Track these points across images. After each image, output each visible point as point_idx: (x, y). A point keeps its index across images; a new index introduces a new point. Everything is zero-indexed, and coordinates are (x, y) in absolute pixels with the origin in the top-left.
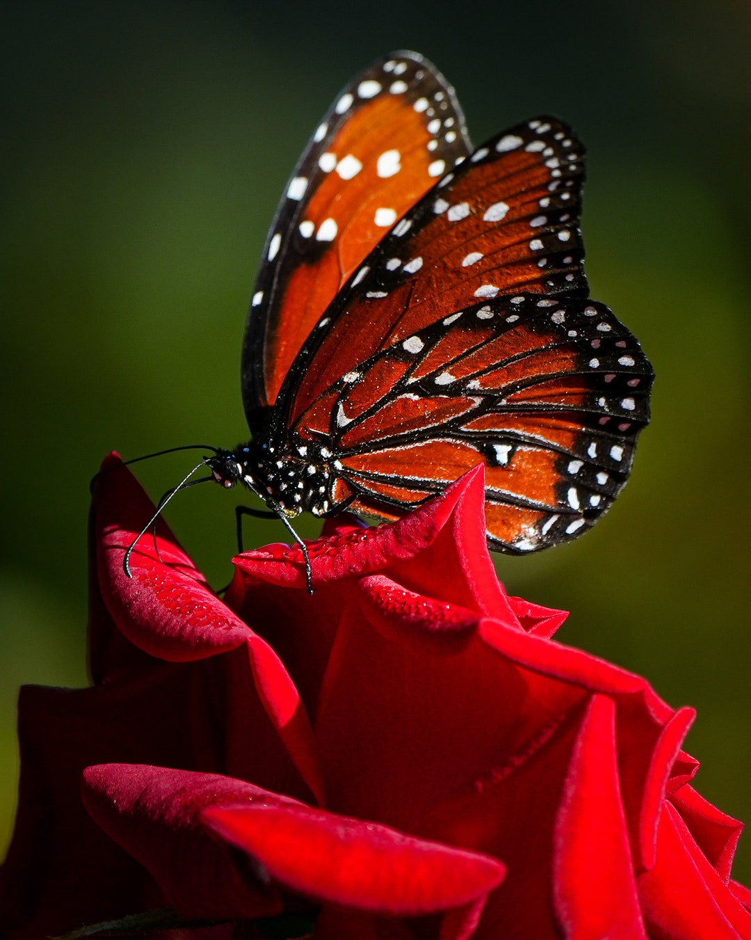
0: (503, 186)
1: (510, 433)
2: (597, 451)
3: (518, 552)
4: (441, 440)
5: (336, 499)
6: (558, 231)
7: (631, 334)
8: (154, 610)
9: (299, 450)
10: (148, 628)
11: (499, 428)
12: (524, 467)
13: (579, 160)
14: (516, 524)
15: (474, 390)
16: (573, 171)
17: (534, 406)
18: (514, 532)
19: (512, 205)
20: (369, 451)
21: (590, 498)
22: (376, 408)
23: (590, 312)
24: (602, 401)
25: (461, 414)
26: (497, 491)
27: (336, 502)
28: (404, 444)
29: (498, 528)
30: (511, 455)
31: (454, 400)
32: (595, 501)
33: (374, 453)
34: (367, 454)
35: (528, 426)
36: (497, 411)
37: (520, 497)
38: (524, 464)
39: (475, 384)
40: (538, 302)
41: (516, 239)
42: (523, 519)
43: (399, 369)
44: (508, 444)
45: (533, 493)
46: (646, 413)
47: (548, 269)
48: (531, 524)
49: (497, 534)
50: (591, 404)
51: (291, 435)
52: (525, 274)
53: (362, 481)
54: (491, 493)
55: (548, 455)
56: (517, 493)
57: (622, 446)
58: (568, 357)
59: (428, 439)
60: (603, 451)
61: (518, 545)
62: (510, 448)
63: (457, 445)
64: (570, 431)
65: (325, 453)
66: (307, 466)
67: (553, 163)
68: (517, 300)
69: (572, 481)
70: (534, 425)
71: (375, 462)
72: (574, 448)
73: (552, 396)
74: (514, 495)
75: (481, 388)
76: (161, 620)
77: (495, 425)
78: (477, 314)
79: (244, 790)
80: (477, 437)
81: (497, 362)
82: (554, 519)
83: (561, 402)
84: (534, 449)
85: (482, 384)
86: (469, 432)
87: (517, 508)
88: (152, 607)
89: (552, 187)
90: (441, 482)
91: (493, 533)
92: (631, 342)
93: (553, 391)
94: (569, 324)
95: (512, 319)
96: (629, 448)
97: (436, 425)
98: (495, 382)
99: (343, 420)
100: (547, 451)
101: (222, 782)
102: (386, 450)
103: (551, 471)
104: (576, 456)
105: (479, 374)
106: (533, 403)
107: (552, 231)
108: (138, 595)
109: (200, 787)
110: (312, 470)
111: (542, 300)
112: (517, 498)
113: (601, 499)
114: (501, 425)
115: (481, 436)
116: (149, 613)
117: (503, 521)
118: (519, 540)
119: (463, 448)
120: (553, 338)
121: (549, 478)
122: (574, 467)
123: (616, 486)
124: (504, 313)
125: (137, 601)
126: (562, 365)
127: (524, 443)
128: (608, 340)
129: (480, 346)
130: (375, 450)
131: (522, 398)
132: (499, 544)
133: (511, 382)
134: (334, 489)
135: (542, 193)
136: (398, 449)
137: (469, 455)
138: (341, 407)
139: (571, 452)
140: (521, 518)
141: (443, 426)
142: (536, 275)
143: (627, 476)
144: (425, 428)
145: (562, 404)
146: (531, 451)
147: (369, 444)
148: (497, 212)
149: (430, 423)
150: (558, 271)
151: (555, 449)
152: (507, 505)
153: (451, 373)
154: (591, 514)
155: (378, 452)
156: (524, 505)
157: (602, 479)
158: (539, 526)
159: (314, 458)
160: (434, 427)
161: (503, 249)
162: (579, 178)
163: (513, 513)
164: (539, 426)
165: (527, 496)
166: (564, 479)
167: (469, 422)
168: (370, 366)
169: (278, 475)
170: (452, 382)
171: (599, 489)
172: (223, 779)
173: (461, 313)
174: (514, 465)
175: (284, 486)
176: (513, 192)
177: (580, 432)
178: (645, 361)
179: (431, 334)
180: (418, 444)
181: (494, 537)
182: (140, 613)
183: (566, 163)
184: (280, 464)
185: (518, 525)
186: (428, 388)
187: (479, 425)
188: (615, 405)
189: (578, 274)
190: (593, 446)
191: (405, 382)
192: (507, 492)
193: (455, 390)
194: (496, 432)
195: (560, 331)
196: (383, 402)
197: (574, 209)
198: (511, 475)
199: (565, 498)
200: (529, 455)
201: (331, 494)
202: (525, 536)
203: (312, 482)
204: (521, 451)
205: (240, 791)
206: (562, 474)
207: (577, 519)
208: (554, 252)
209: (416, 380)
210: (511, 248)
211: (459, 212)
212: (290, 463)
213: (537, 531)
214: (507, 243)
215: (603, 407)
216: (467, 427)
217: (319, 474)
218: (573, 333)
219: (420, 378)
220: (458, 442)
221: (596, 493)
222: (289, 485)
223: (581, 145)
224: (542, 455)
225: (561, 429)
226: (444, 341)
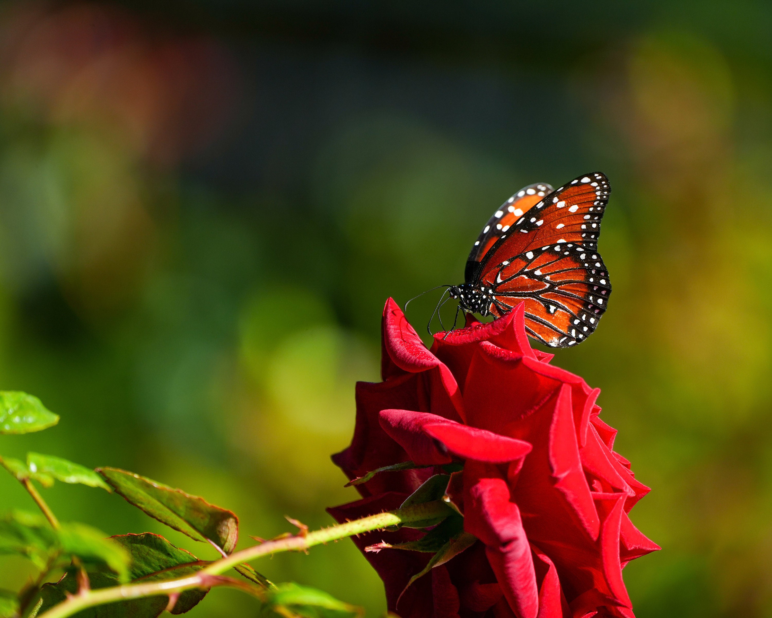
0: (578, 197)
1: (556, 302)
2: (585, 318)
3: (550, 346)
4: (532, 298)
5: (490, 310)
6: (593, 223)
7: (607, 270)
8: (405, 354)
9: (482, 288)
10: (403, 360)
11: (553, 299)
12: (559, 317)
13: (608, 194)
14: (552, 336)
15: (547, 280)
16: (604, 198)
17: (567, 293)
18: (550, 339)
19: (580, 207)
20: (506, 296)
21: (579, 335)
22: (512, 278)
23: (594, 257)
24: (591, 298)
25: (541, 289)
26: (547, 322)
27: (490, 311)
28: (518, 296)
29: (545, 336)
30: (555, 310)
31: (540, 282)
32: (581, 336)
33: (507, 297)
34: (505, 297)
35: (563, 301)
36: (553, 292)
37: (555, 326)
38: (559, 315)
39: (548, 278)
40: (577, 248)
41: (578, 222)
42: (554, 335)
43: (523, 264)
44: (555, 306)
45: (560, 327)
46: (605, 307)
47: (585, 238)
48: (557, 338)
49: (544, 338)
50: (587, 298)
51: (480, 281)
52: (576, 238)
53: (501, 306)
54: (545, 322)
55: (568, 315)
56: (554, 325)
57: (594, 319)
58: (583, 275)
59: (527, 297)
60: (588, 319)
61: (550, 344)
62: (555, 308)
63: (537, 302)
64: (577, 307)
65: (490, 291)
66: (483, 295)
67: (598, 193)
68: (570, 246)
69: (574, 327)
70: (566, 301)
71: (507, 300)
72: (578, 315)
73: (574, 290)
74: (553, 325)
75: (550, 280)
76: (408, 357)
77: (552, 298)
78: (555, 248)
79: (438, 419)
80: (545, 300)
81: (558, 270)
82: (565, 338)
83: (577, 294)
84: (564, 311)
85: (551, 279)
86: (542, 298)
87: (553, 330)
88: (404, 353)
89: (596, 203)
90: (529, 313)
91: (543, 337)
92: (606, 273)
93: (575, 289)
94: (586, 260)
95: (567, 253)
96: (597, 319)
97: (531, 292)
98: (555, 279)
99: (499, 280)
100: (568, 313)
101: (430, 416)
102: (512, 297)
103: (568, 321)
104: (578, 318)
105: (551, 274)
106: (567, 292)
107: (591, 222)
108: (399, 349)
109: (422, 418)
110: (484, 297)
111: (579, 247)
112: (554, 327)
113: (583, 336)
114: (554, 298)
115: (546, 301)
116: (403, 355)
117: (547, 334)
118: (551, 342)
119: (539, 304)
120: (580, 265)
121: (566, 322)
122: (576, 322)
123: (590, 333)
124: (565, 250)
125: (399, 350)
126: (580, 278)
127: (560, 308)
128: (598, 271)
129: (553, 262)
130: (508, 296)
131: (563, 288)
132: (544, 342)
133: (561, 281)
134: (491, 306)
135: (591, 205)
136: (516, 298)
137: (540, 307)
138: (500, 274)
139: (576, 316)
140: (554, 334)
141: (534, 293)
142: (581, 240)
143: (594, 330)
144: (527, 292)
145: (577, 295)
146: (562, 311)
147: (506, 293)
148: (574, 209)
149: (529, 290)
150: (588, 240)
151: (571, 313)
152: (550, 328)
153: (541, 271)
154: (578, 340)
155: (509, 297)
156: (556, 330)
157: (585, 329)
158: (560, 339)
159: (486, 292)
160: (530, 292)
161: (572, 225)
162: (605, 202)
163: (552, 332)
164: (567, 302)
165: (558, 327)
166: (572, 325)
167: (543, 294)
168: (513, 260)
169: (472, 296)
170: (540, 274)
171: (583, 332)
172: (430, 415)
173: (549, 246)
174: (555, 315)
175: (473, 301)
176: (582, 202)
177: (581, 309)
178: (609, 284)
179: (537, 252)
180: (523, 298)
181: (543, 339)
182: (400, 355)
183: (603, 194)
184: (474, 292)
185: (552, 337)
186: (531, 275)
187: (546, 296)
188: (595, 300)
189: (595, 243)
190: (584, 316)
191: (524, 270)
192: (551, 324)
193: (541, 278)
194: (552, 301)
195: (582, 262)
196: (515, 276)
197: (600, 215)
198: (554, 318)
199: (571, 332)
200: (562, 313)
201: (489, 308)
202: (554, 341)
203: (484, 301)
204: (559, 310)
205: (436, 419)
206: (571, 323)
207: (573, 340)
208: (589, 232)
209: (528, 270)
210: (575, 225)
211: (561, 204)
212: (477, 292)
213: (558, 341)
214: (574, 223)
215: (591, 300)
216: (542, 296)
217: (486, 299)
218: (586, 265)
219: (529, 270)
220: (538, 301)
221: (582, 334)
222: (475, 301)
223: (610, 188)
224: (566, 314)
225: (575, 306)
226: (541, 256)
